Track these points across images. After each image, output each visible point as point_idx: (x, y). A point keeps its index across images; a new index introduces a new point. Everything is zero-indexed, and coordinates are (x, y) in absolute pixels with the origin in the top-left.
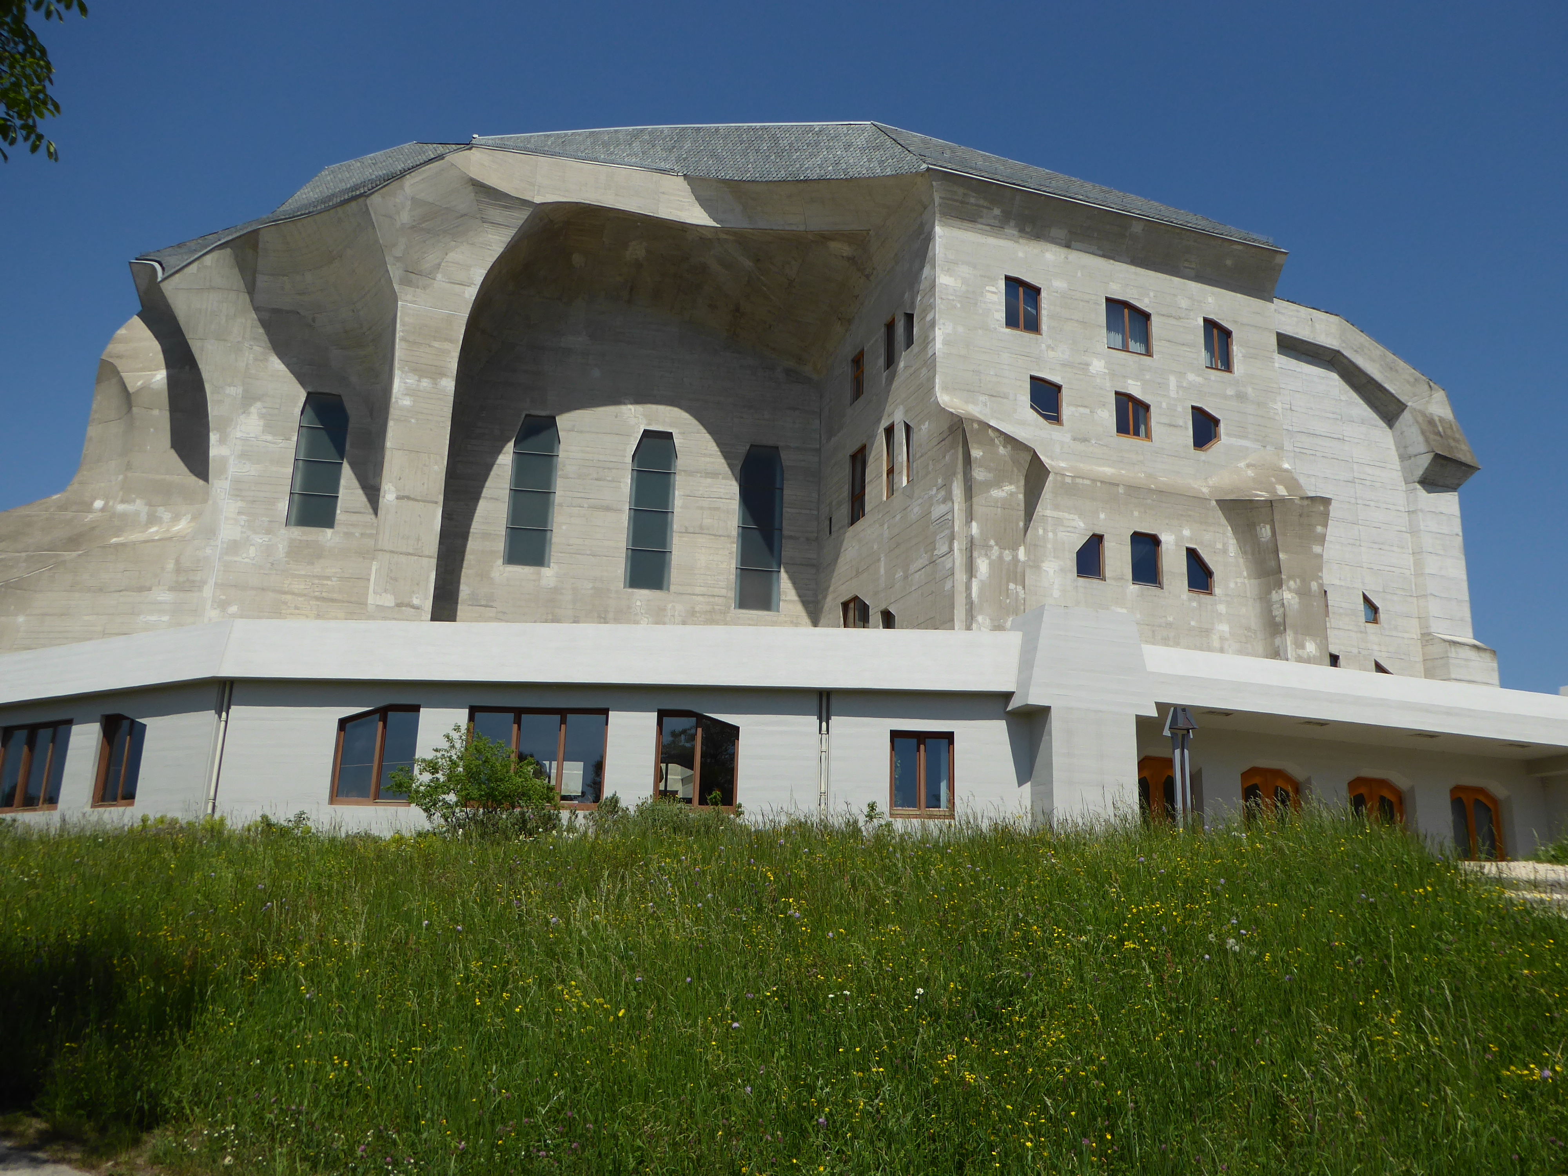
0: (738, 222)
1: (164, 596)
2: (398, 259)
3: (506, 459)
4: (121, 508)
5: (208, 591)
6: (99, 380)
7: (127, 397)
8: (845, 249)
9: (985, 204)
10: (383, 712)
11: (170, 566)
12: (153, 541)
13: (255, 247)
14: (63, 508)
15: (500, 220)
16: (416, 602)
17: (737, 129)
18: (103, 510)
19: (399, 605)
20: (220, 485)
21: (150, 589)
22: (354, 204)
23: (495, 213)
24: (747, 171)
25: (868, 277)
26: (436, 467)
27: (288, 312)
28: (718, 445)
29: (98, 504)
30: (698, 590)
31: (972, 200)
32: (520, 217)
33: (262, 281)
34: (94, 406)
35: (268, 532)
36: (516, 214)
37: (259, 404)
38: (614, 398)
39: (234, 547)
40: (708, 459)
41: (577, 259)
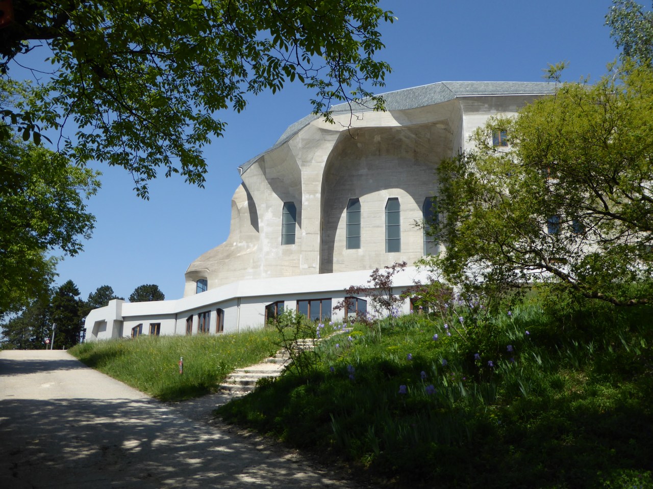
0: (407, 123)
1: (250, 270)
2: (300, 159)
3: (344, 215)
4: (239, 245)
5: (262, 268)
6: (232, 206)
7: (239, 211)
8: (442, 126)
9: (481, 104)
10: (276, 303)
11: (251, 261)
12: (247, 254)
13: (264, 161)
14: (226, 246)
15: (330, 139)
16: (314, 266)
17: (403, 91)
18: (236, 245)
19: (309, 267)
20: (262, 235)
21: (247, 269)
22: (285, 144)
23: (329, 137)
24: (406, 106)
25: (452, 134)
26: (317, 223)
27: (276, 179)
28: (414, 199)
29: (235, 244)
30: (411, 251)
31: (476, 104)
32: (336, 137)
33: (267, 170)
34: (232, 214)
35: (277, 248)
36: (335, 136)
37: (271, 209)
38: (377, 189)
39: (268, 253)
40: (411, 205)
41: (359, 145)
